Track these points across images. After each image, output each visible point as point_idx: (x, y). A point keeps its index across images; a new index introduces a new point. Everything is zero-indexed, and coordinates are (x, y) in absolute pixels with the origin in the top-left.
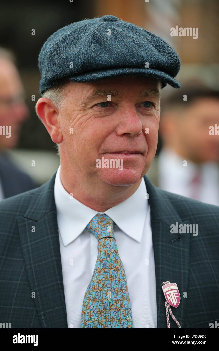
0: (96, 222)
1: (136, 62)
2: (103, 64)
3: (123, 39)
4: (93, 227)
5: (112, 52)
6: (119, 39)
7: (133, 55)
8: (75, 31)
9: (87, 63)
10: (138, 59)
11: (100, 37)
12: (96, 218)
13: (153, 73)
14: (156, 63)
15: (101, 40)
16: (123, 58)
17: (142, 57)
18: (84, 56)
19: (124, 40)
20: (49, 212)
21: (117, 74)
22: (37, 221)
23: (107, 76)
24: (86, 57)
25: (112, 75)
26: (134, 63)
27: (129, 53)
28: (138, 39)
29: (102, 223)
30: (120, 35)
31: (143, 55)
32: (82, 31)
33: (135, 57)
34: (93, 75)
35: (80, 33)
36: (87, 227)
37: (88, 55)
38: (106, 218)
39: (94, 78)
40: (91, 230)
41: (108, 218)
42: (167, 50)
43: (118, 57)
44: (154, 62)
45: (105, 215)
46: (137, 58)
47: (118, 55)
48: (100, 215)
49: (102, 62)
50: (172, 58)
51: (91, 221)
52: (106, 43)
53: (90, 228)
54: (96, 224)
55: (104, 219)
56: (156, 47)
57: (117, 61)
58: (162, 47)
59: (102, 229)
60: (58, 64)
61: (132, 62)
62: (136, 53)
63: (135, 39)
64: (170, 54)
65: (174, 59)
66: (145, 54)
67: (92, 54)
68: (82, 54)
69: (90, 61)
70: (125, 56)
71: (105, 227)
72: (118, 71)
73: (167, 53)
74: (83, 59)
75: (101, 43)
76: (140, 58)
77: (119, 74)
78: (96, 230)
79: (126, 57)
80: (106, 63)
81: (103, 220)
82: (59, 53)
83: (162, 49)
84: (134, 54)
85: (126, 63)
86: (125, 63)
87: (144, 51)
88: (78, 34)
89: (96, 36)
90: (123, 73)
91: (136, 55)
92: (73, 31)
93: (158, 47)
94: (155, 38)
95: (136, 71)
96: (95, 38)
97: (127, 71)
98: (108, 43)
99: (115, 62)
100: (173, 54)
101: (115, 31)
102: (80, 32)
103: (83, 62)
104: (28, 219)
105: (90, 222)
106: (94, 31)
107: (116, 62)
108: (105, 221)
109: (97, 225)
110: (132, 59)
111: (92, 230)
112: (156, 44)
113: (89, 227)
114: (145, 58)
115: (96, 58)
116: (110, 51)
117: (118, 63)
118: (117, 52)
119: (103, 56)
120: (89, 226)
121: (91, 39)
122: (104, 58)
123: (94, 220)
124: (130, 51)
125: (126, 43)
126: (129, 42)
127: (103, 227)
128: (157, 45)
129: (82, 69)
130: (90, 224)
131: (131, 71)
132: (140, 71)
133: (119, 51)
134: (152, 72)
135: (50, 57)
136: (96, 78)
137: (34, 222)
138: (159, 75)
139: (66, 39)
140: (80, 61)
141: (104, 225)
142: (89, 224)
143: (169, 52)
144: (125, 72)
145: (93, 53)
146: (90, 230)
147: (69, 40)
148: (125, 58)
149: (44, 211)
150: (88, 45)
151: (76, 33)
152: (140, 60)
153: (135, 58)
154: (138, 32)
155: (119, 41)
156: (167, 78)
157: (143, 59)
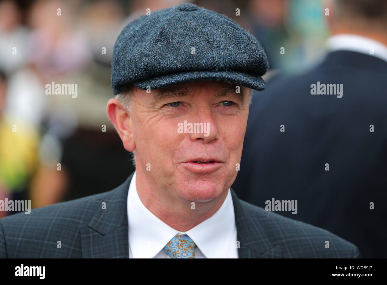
0: (175, 244)
1: (206, 64)
2: (168, 68)
3: (195, 36)
4: (171, 250)
5: (179, 51)
6: (191, 36)
7: (202, 57)
8: (145, 25)
9: (150, 67)
10: (208, 61)
11: (169, 32)
12: (176, 239)
13: (226, 77)
14: (231, 65)
15: (169, 36)
16: (190, 60)
17: (213, 59)
18: (148, 58)
19: (196, 38)
20: (120, 227)
21: (183, 80)
22: (103, 235)
23: (172, 82)
24: (150, 59)
25: (177, 81)
26: (204, 65)
27: (198, 54)
28: (214, 34)
29: (183, 247)
30: (193, 31)
31: (214, 56)
32: (153, 25)
33: (205, 58)
34: (157, 81)
35: (150, 28)
36: (164, 249)
37: (152, 57)
38: (188, 241)
39: (158, 85)
40: (169, 252)
41: (190, 240)
42: (250, 47)
43: (185, 58)
44: (229, 63)
45: (186, 235)
46: (207, 59)
47: (185, 55)
48: (181, 236)
49: (167, 65)
50: (255, 56)
51: (170, 242)
52: (174, 41)
53: (168, 251)
54: (176, 247)
55: (186, 242)
56: (237, 43)
57: (183, 63)
58: (243, 43)
59: (183, 254)
60: (123, 66)
61: (201, 64)
62: (206, 54)
63: (210, 36)
64: (253, 51)
65: (257, 57)
66: (217, 55)
67: (156, 55)
68: (146, 55)
69: (154, 64)
70: (193, 57)
71: (186, 251)
72: (184, 76)
73: (248, 50)
74: (146, 62)
75: (169, 40)
76: (211, 60)
77: (185, 79)
78: (175, 254)
79: (195, 58)
80: (171, 66)
81: (184, 243)
82: (126, 53)
83: (243, 45)
84: (204, 55)
85: (194, 66)
86: (192, 65)
87: (217, 51)
88: (148, 28)
89: (165, 31)
90: (190, 78)
91: (206, 56)
92: (143, 26)
93: (239, 43)
94: (237, 31)
95: (205, 75)
96: (164, 34)
97: (195, 75)
98: (176, 41)
99: (181, 64)
100: (255, 52)
101: (188, 24)
102: (150, 26)
103: (146, 65)
104: (94, 230)
105: (168, 244)
106: (163, 26)
107: (183, 65)
108: (187, 245)
109: (177, 249)
110: (202, 61)
111: (170, 254)
112: (237, 39)
113: (167, 249)
114: (216, 60)
115: (161, 61)
116: (177, 51)
117: (184, 66)
118: (185, 53)
119: (169, 58)
120: (167, 247)
121: (158, 36)
122: (169, 60)
123: (174, 241)
124: (199, 52)
125: (197, 42)
126: (201, 41)
127: (183, 252)
128: (239, 40)
129: (145, 73)
130: (168, 245)
131: (199, 76)
132: (210, 76)
133: (187, 50)
134: (224, 75)
135: (117, 58)
136: (160, 85)
137: (100, 235)
138: (233, 79)
139: (134, 36)
140: (143, 64)
141: (185, 250)
142: (166, 245)
143: (251, 49)
144: (192, 77)
145: (158, 54)
146: (167, 252)
147: (137, 38)
148: (193, 60)
149: (114, 225)
150: (154, 44)
151: (146, 27)
152: (210, 62)
153: (205, 60)
154: (217, 25)
155: (190, 38)
156: (244, 82)
157: (214, 61)
